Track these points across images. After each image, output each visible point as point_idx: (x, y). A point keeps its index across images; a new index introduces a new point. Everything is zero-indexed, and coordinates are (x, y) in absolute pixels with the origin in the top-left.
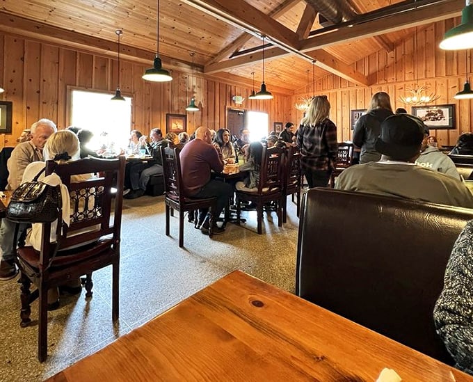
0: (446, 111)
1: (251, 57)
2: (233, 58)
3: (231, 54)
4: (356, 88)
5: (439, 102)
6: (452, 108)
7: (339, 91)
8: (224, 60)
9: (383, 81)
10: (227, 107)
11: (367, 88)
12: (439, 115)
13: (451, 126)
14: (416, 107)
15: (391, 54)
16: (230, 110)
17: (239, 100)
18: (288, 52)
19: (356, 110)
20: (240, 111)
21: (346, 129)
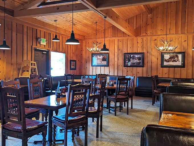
0: (180, 56)
1: (58, 9)
2: (41, 7)
3: (39, 3)
4: (128, 37)
5: (177, 50)
6: (183, 54)
7: (116, 39)
8: (33, 8)
9: (145, 34)
10: (33, 47)
11: (135, 38)
12: (176, 58)
13: (183, 66)
14: (163, 53)
15: (150, 16)
16: (36, 50)
17: (43, 42)
18: (88, 8)
19: (127, 53)
20: (44, 51)
21: (120, 66)
